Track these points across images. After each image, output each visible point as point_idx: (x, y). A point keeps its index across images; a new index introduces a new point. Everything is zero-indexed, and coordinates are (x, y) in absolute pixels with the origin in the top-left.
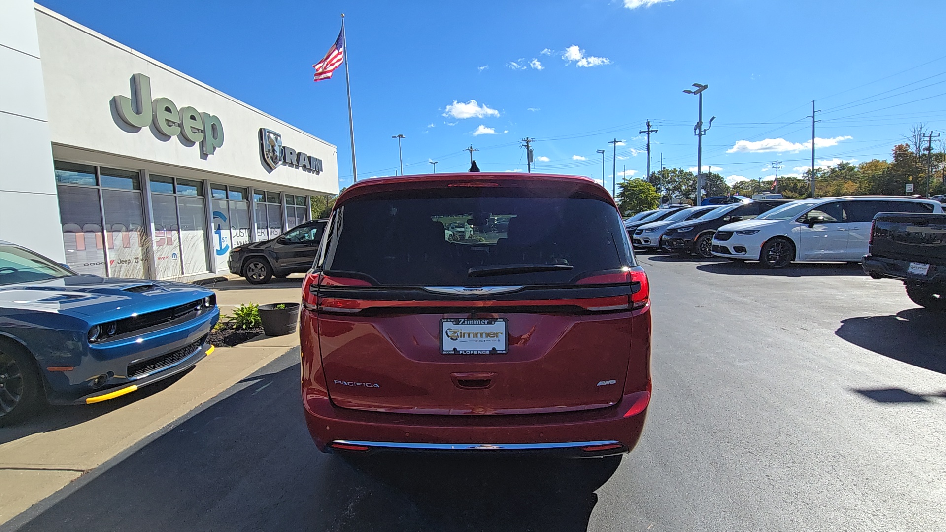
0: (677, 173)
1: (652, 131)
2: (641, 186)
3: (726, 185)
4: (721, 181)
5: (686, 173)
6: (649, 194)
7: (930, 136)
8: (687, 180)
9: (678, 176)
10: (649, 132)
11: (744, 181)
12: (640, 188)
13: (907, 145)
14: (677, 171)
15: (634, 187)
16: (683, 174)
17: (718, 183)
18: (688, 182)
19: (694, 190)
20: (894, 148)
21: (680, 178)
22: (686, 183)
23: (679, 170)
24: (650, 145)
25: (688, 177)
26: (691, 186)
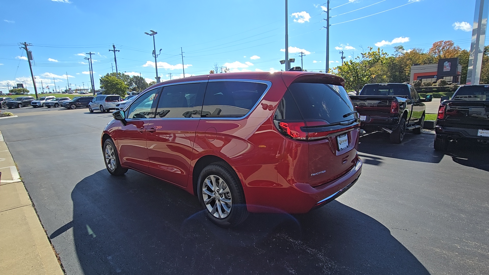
0: (121, 75)
1: (116, 51)
2: (116, 81)
3: (146, 83)
4: (144, 81)
5: (126, 75)
6: (122, 85)
7: (222, 68)
8: (127, 79)
9: (122, 77)
10: (114, 51)
11: (154, 82)
12: (117, 82)
13: (213, 71)
14: (121, 74)
15: (113, 81)
16: (124, 76)
17: (142, 82)
18: (127, 80)
19: (131, 85)
20: (210, 72)
21: (123, 77)
22: (127, 81)
23: (122, 73)
24: (116, 58)
25: (127, 77)
26: (129, 82)
